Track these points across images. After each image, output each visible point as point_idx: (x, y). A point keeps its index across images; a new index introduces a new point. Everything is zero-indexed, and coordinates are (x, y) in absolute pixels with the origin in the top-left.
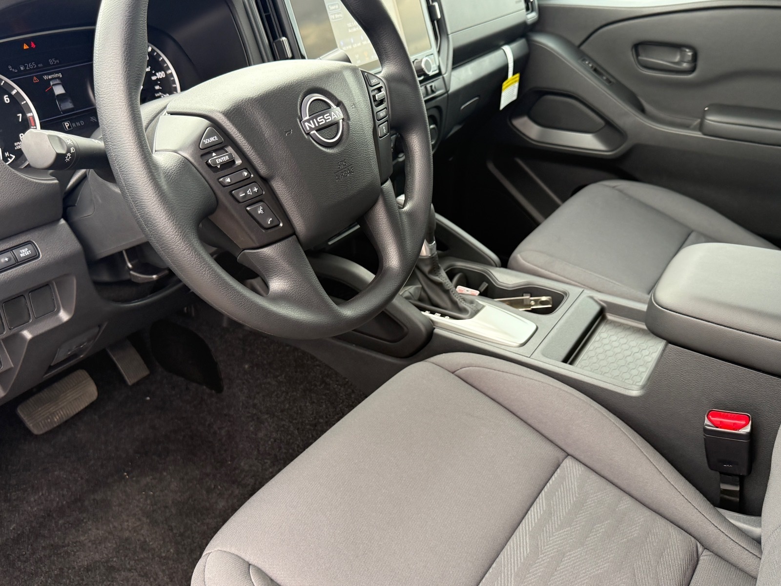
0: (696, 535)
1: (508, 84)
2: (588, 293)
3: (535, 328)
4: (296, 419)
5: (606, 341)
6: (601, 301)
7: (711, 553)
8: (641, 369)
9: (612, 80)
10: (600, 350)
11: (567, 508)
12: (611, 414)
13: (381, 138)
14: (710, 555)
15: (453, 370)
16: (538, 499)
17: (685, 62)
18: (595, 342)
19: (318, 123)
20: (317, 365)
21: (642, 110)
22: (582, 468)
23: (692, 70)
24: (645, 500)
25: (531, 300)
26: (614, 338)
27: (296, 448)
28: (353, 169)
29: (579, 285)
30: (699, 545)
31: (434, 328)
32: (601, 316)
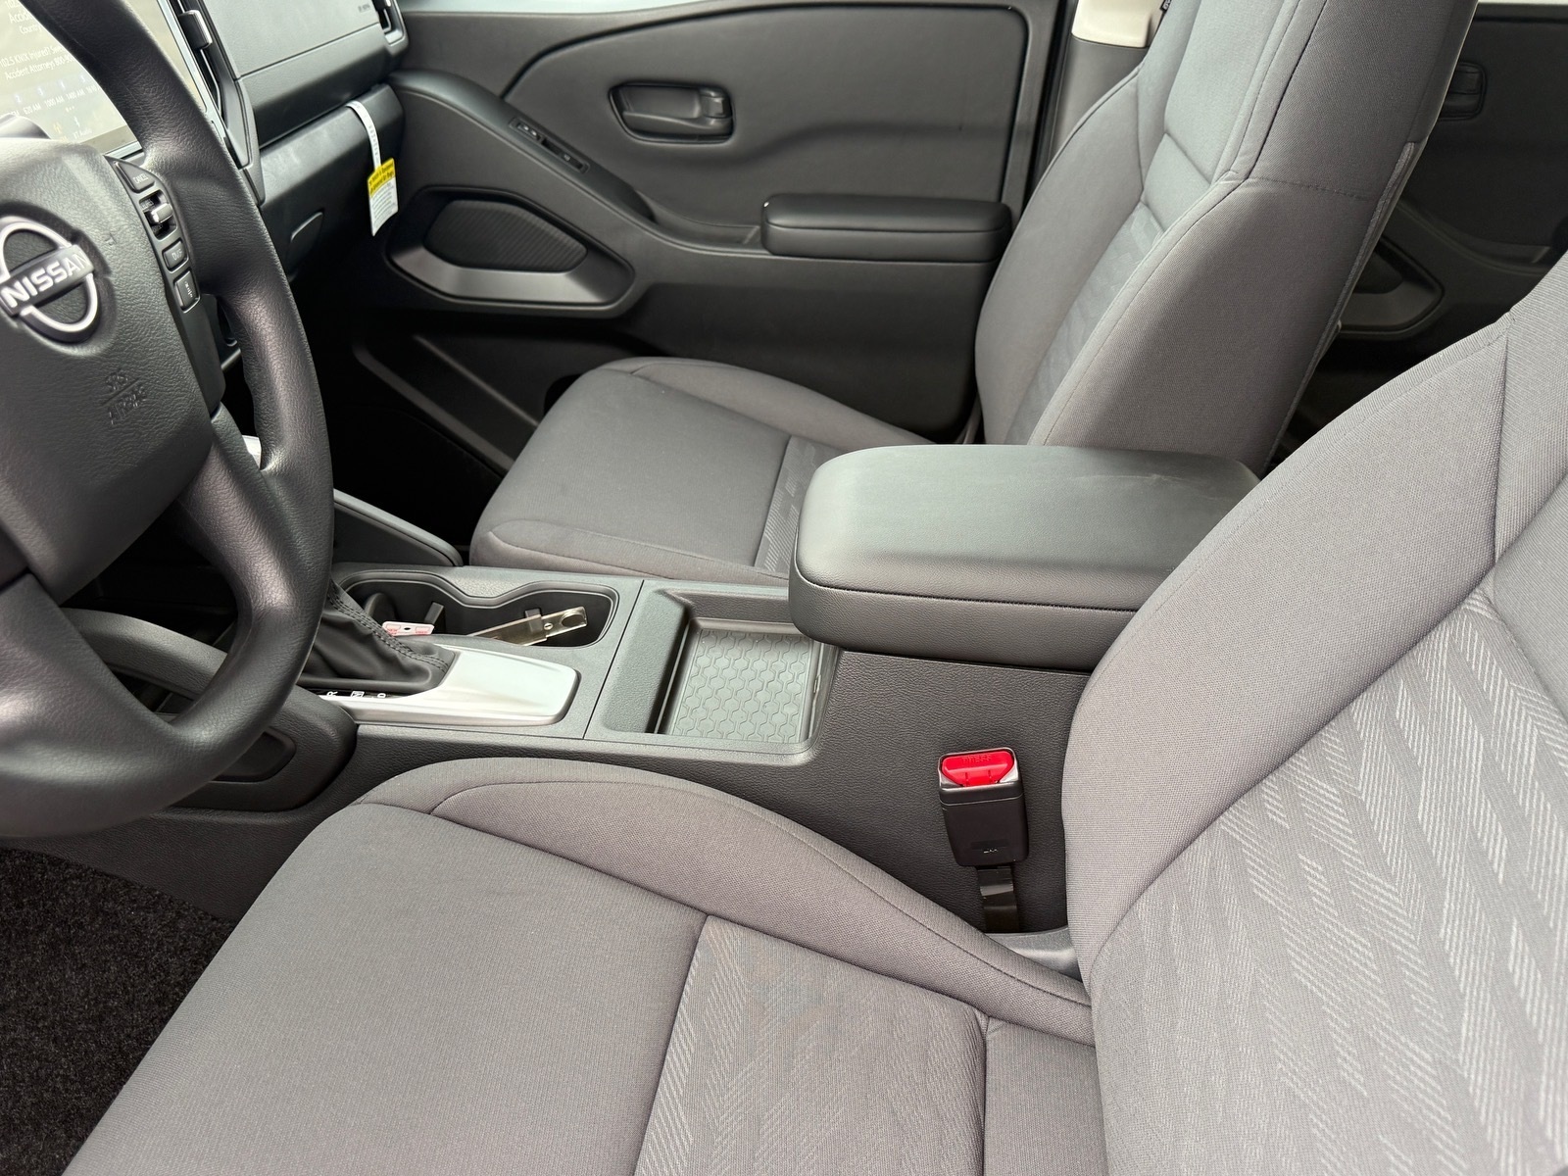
0: (969, 997)
1: (377, 181)
2: (653, 584)
3: (574, 676)
4: (44, 1018)
5: (710, 672)
6: (684, 595)
7: (1001, 1023)
8: (789, 710)
9: (581, 161)
10: (705, 692)
11: (736, 1023)
12: (767, 812)
13: (184, 308)
14: (1000, 1028)
15: (430, 807)
16: (676, 1025)
17: (712, 117)
18: (691, 678)
19: (37, 287)
20: (72, 878)
21: (650, 217)
22: (739, 932)
23: (728, 132)
24: (864, 959)
25: (544, 622)
26: (723, 662)
27: (59, 1085)
28: (143, 390)
29: (631, 572)
30: (976, 1011)
31: (358, 725)
32: (688, 626)
